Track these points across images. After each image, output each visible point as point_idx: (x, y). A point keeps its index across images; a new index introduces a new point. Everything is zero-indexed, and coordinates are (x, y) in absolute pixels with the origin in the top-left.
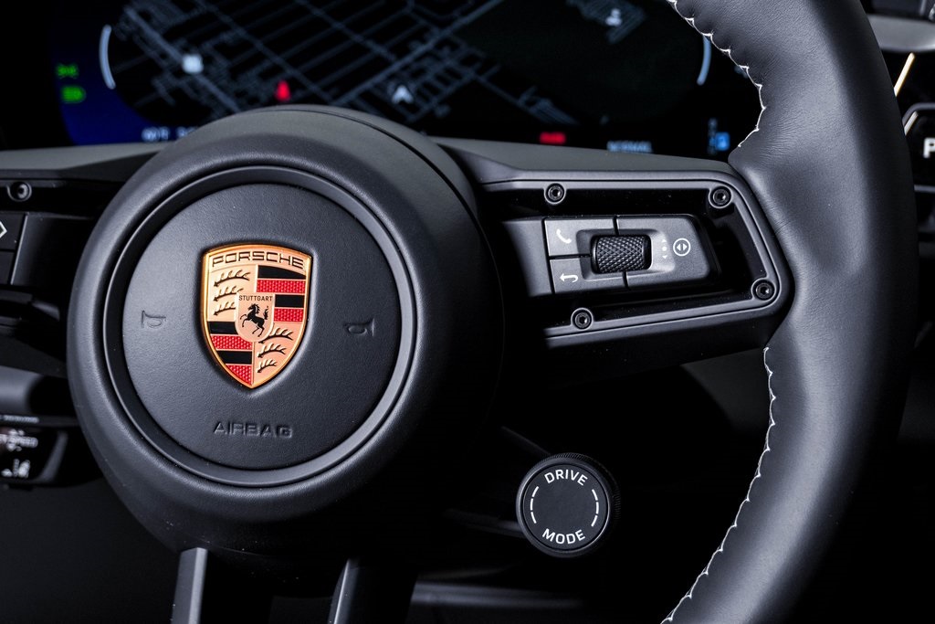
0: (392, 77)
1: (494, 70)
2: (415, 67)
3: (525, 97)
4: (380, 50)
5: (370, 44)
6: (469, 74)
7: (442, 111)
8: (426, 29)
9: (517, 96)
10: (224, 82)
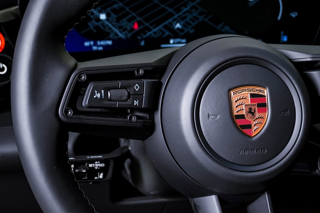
0: (174, 20)
1: (210, 16)
2: (183, 16)
3: (220, 26)
4: (171, 10)
5: (167, 8)
6: (201, 18)
7: (192, 31)
8: (187, 3)
9: (218, 25)
10: (114, 23)
